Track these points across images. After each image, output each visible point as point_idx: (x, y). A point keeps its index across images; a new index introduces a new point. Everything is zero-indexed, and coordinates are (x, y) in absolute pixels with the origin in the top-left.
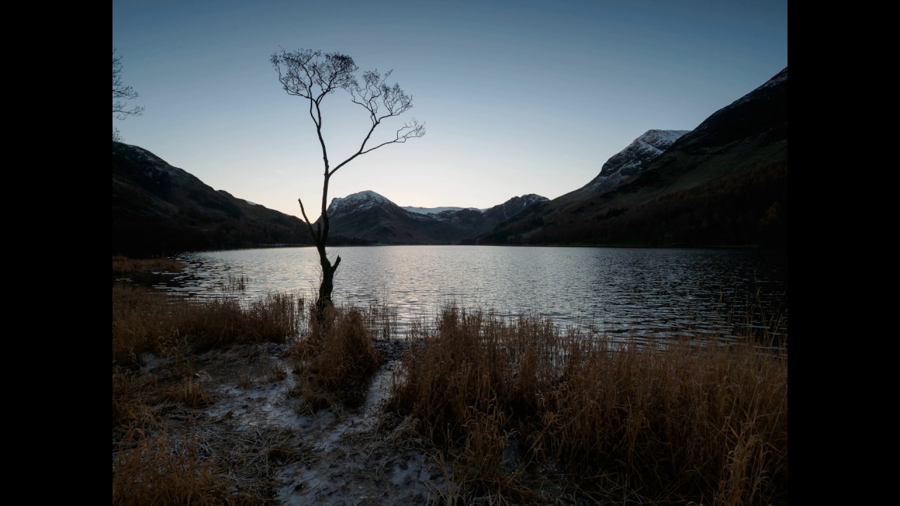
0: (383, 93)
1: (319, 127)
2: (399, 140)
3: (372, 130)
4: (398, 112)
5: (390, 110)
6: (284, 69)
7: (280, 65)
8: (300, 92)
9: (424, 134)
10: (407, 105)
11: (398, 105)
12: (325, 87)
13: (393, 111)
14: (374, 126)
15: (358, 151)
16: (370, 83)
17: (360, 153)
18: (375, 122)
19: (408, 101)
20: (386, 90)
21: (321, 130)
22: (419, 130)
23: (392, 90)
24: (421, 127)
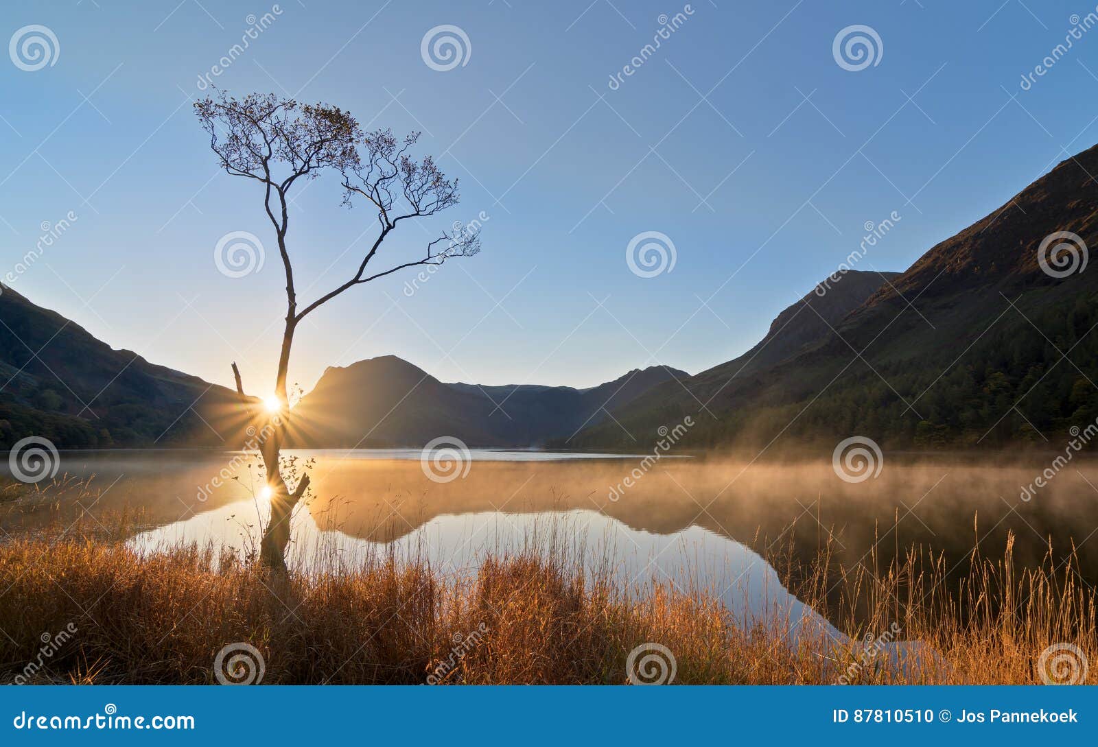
0: (404, 175)
1: (281, 234)
2: (430, 261)
3: (381, 239)
4: (430, 209)
5: (416, 205)
6: (223, 128)
7: (216, 121)
8: (250, 172)
9: (478, 250)
10: (448, 199)
11: (430, 198)
12: (299, 164)
13: (421, 207)
14: (385, 233)
15: (353, 278)
16: (378, 155)
17: (356, 281)
18: (386, 225)
19: (449, 191)
20: (410, 170)
21: (285, 238)
22: (470, 246)
23: (420, 170)
24: (473, 238)
